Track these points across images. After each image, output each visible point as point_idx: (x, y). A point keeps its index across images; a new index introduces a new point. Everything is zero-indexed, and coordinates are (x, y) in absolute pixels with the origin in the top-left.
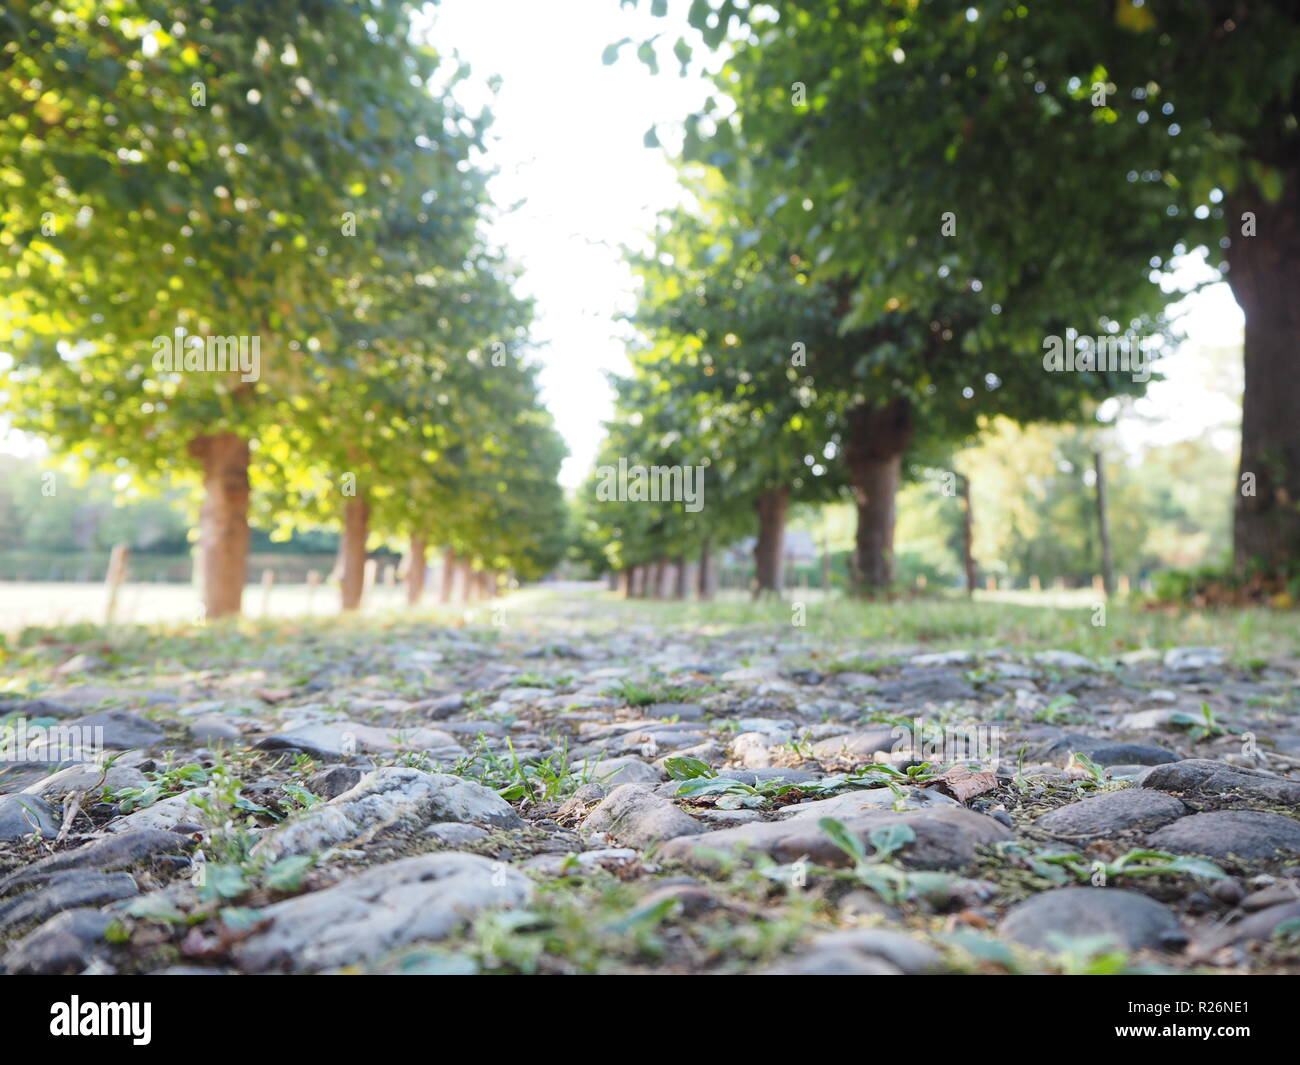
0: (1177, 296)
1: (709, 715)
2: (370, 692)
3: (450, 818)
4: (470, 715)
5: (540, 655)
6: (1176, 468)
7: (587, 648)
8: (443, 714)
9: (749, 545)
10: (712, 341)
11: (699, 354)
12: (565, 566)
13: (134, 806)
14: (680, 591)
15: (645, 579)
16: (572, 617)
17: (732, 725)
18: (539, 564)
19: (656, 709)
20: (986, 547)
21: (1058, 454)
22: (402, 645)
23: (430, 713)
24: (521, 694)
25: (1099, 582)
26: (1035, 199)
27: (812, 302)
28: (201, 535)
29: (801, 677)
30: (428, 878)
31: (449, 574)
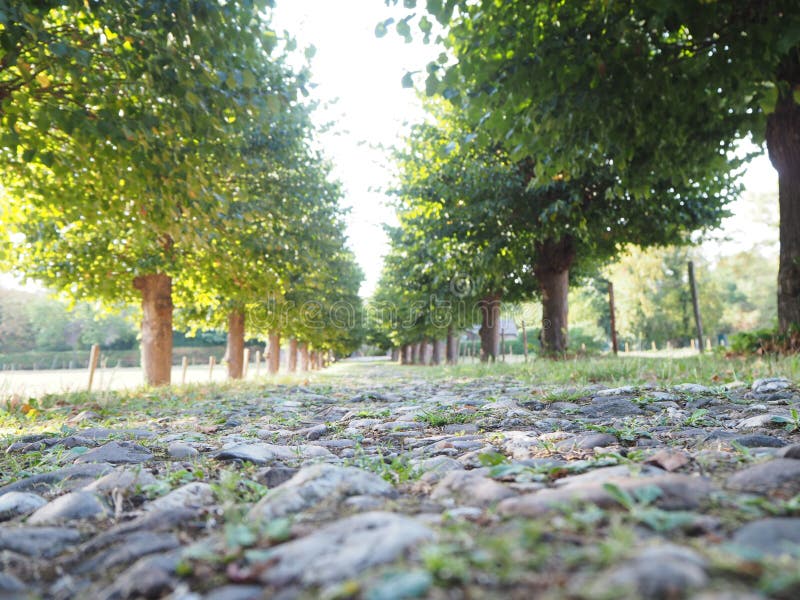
0: (736, 163)
1: (482, 430)
2: (265, 424)
3: (357, 493)
4: (335, 436)
5: (361, 400)
6: (737, 270)
7: (388, 395)
8: (316, 436)
9: (476, 328)
10: (449, 204)
11: (441, 212)
12: (364, 346)
13: (156, 495)
14: (435, 359)
15: (413, 352)
16: (372, 377)
17: (499, 435)
18: (349, 345)
19: (449, 428)
20: (623, 324)
21: (664, 265)
22: (275, 397)
23: (308, 436)
24: (363, 422)
25: (694, 342)
26: (647, 108)
27: (509, 177)
28: (144, 335)
29: (531, 406)
30: (371, 527)
31: (294, 354)
